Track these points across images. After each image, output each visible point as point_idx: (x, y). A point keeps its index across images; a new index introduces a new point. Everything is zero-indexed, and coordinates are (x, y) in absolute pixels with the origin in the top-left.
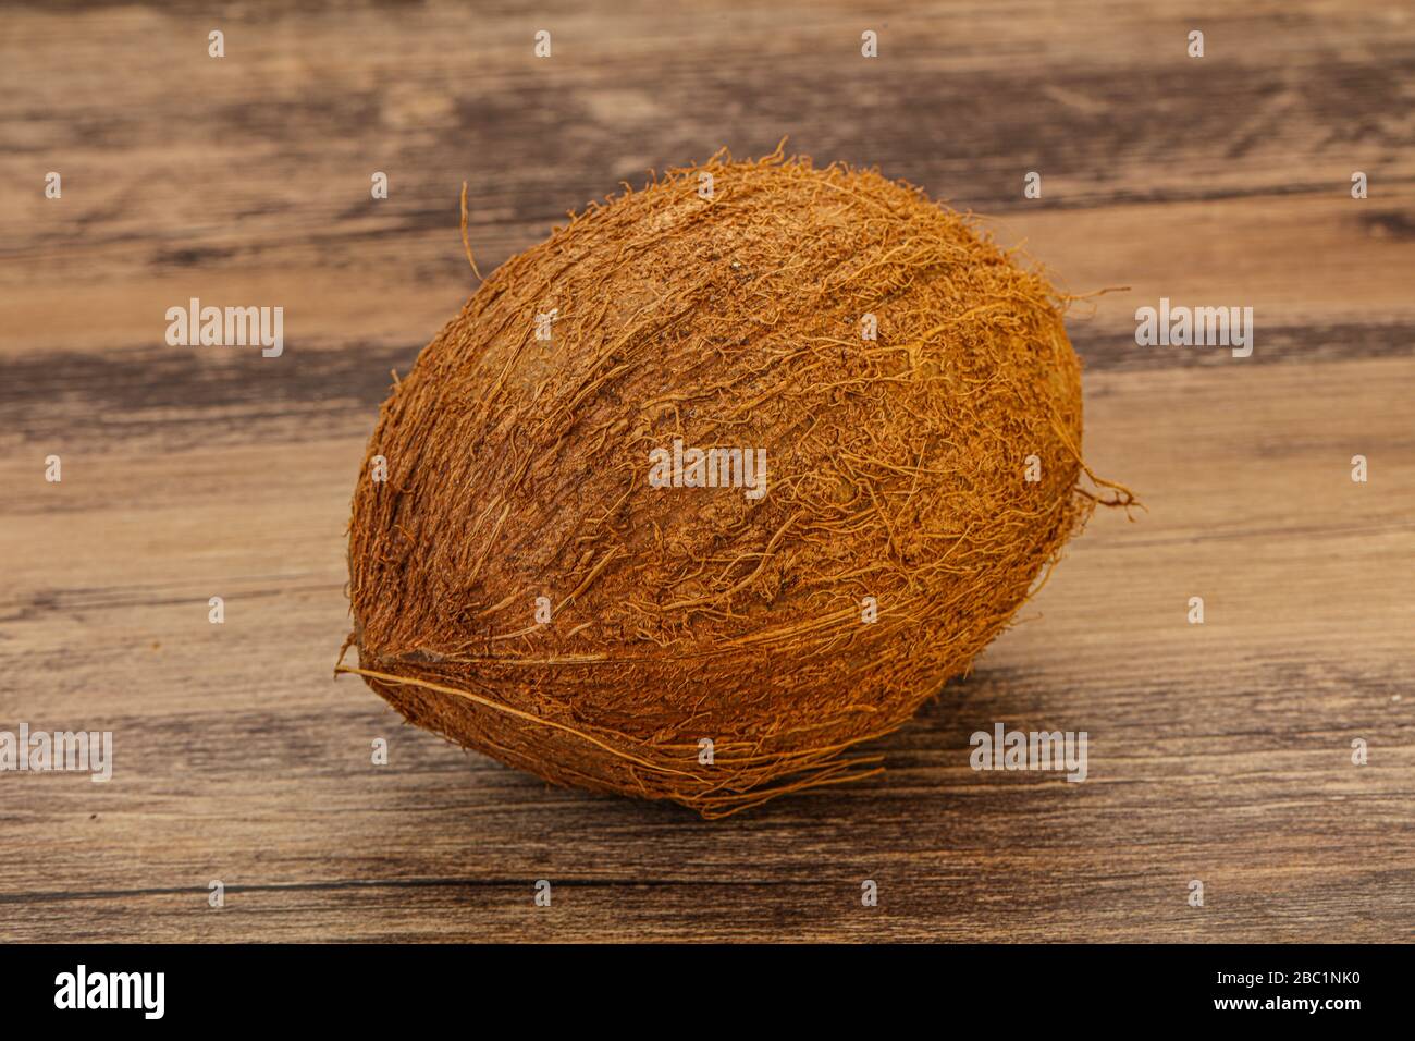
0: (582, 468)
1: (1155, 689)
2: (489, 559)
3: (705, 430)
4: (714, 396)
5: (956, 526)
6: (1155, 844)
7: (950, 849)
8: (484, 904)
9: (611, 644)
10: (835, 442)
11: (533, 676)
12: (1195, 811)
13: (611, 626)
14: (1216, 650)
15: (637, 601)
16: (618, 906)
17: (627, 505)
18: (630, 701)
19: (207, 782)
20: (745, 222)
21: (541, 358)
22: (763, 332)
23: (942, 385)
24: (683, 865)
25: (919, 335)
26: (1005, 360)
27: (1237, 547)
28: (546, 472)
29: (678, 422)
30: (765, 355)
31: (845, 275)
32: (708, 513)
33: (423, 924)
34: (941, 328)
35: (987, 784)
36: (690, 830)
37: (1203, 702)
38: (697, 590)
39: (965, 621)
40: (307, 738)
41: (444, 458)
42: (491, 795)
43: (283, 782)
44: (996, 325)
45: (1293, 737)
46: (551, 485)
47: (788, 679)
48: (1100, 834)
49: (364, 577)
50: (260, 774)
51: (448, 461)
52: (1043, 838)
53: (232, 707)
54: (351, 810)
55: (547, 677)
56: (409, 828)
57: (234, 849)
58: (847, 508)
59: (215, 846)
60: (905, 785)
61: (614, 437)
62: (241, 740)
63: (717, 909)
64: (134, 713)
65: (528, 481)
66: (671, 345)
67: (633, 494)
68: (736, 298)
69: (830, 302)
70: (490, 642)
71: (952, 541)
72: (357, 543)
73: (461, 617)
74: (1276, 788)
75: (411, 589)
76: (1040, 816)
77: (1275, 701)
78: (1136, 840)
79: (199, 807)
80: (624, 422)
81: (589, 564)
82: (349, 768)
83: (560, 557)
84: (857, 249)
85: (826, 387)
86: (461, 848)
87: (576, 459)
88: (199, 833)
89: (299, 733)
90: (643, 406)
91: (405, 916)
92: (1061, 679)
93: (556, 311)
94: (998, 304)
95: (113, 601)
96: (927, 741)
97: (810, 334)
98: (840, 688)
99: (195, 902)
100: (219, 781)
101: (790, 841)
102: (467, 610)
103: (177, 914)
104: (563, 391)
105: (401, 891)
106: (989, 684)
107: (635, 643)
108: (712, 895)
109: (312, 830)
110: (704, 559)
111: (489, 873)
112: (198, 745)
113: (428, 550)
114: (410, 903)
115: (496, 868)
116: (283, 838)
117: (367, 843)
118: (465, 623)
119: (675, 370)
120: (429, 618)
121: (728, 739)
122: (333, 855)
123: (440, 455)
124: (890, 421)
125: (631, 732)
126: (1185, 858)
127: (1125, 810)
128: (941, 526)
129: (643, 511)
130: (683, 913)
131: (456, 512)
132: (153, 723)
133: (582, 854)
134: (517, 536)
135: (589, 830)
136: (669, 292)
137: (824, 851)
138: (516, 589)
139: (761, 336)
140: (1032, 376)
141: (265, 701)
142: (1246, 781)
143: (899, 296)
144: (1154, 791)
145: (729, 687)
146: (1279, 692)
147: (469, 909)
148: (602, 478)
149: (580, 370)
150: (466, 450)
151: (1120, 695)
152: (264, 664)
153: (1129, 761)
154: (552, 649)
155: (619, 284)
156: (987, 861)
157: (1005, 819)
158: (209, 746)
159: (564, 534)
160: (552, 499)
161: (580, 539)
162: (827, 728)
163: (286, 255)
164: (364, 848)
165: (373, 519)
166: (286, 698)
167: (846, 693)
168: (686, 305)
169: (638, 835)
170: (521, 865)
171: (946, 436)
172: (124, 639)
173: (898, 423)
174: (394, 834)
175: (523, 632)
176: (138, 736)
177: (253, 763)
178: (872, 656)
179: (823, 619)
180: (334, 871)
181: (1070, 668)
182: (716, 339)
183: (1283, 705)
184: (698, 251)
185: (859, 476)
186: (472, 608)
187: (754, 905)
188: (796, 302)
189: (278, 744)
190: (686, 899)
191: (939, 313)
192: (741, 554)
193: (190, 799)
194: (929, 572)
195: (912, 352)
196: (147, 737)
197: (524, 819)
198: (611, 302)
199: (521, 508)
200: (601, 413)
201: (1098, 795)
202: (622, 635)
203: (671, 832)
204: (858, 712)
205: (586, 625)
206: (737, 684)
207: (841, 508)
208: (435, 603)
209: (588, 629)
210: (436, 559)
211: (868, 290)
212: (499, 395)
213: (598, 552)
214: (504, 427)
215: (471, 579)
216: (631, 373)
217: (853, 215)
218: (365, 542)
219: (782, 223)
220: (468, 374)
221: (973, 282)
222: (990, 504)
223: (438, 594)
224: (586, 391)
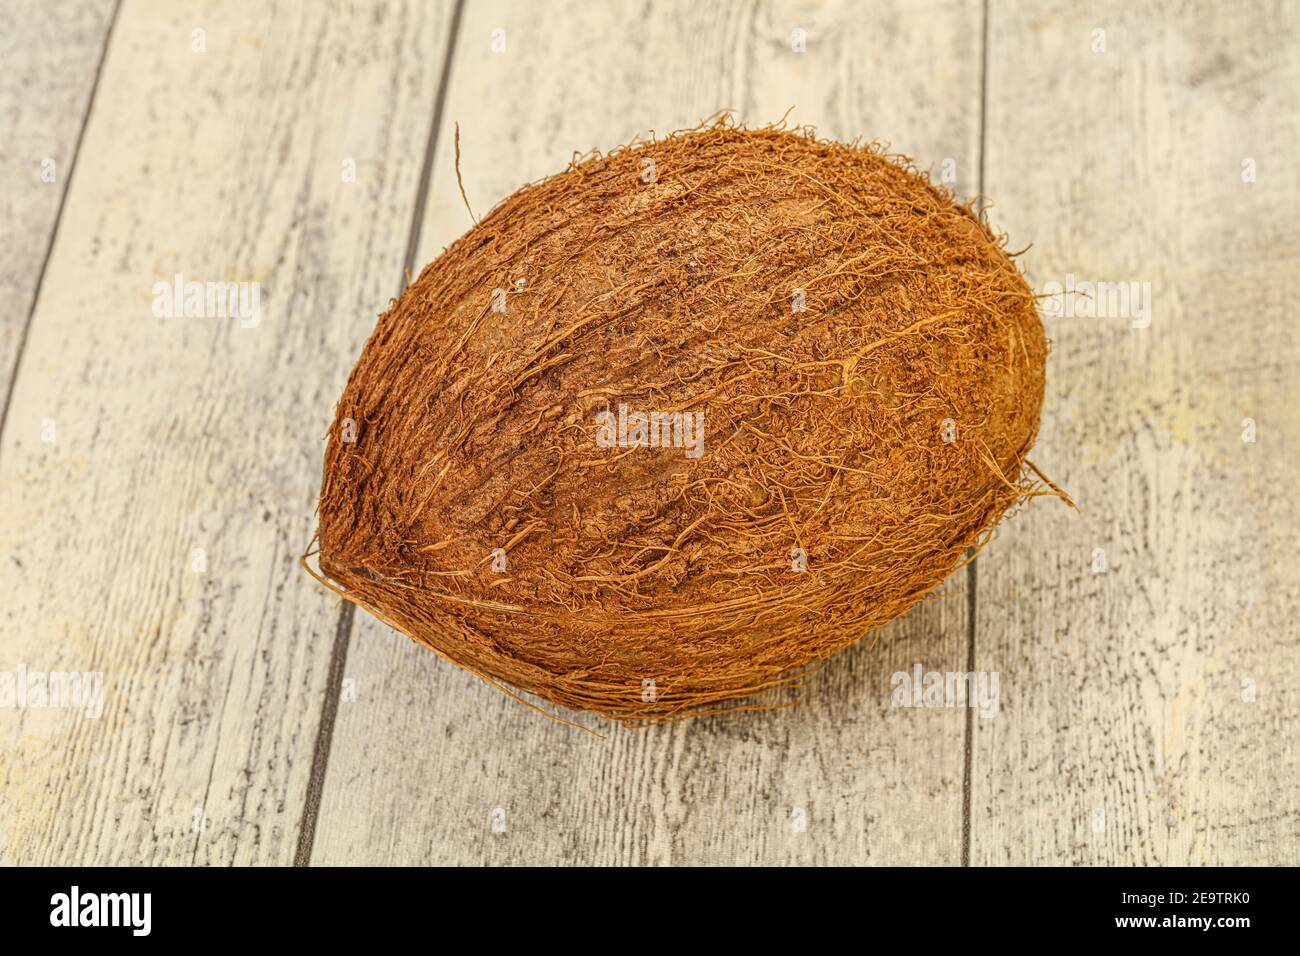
0: (516, 443)
4: (645, 396)
5: (867, 529)
9: (527, 601)
10: (754, 450)
11: (459, 610)
13: (528, 586)
15: (553, 569)
17: (552, 484)
18: (544, 645)
20: (715, 216)
21: (501, 327)
22: (703, 338)
23: (872, 399)
25: (857, 350)
26: (946, 370)
28: (485, 439)
30: (700, 361)
31: (795, 285)
32: (624, 503)
34: (881, 342)
38: (607, 569)
39: (873, 605)
41: (405, 401)
44: (943, 337)
46: (488, 453)
47: (692, 647)
49: (332, 484)
51: (409, 404)
55: (471, 614)
58: (759, 513)
61: (548, 420)
65: (469, 444)
68: (684, 300)
69: (774, 313)
70: (424, 575)
71: (861, 542)
72: (332, 449)
73: (402, 547)
75: (365, 510)
80: (559, 409)
83: (489, 518)
84: (815, 257)
85: (753, 398)
87: (513, 435)
90: (580, 395)
93: (523, 280)
94: (950, 313)
97: (748, 344)
98: (744, 655)
104: (511, 368)
107: (547, 604)
110: (616, 543)
118: (405, 556)
119: (614, 364)
120: (377, 540)
123: (404, 395)
124: (812, 434)
128: (852, 530)
129: (565, 491)
131: (408, 454)
134: (454, 490)
136: (625, 284)
138: (449, 536)
139: (700, 342)
140: (975, 383)
143: (846, 309)
145: (635, 647)
148: (533, 456)
149: (528, 351)
150: (423, 400)
154: (477, 593)
155: (584, 266)
159: (493, 499)
160: (487, 466)
161: (506, 508)
168: (636, 301)
171: (867, 449)
173: (820, 436)
175: (452, 574)
178: (775, 632)
179: (726, 603)
182: (656, 340)
184: (660, 245)
185: (773, 484)
186: (412, 543)
188: (741, 310)
191: (883, 327)
192: (651, 544)
194: (836, 568)
195: (847, 366)
198: (571, 285)
199: (462, 466)
200: (541, 394)
202: (536, 595)
205: (507, 580)
206: (642, 646)
207: (751, 512)
208: (382, 530)
209: (508, 583)
210: (388, 491)
211: (815, 302)
212: (459, 355)
213: (521, 521)
214: (457, 387)
215: (413, 518)
216: (573, 360)
217: (824, 214)
218: (338, 450)
219: (750, 221)
220: (441, 321)
221: (929, 290)
222: (906, 510)
223: (385, 523)
224: (530, 372)
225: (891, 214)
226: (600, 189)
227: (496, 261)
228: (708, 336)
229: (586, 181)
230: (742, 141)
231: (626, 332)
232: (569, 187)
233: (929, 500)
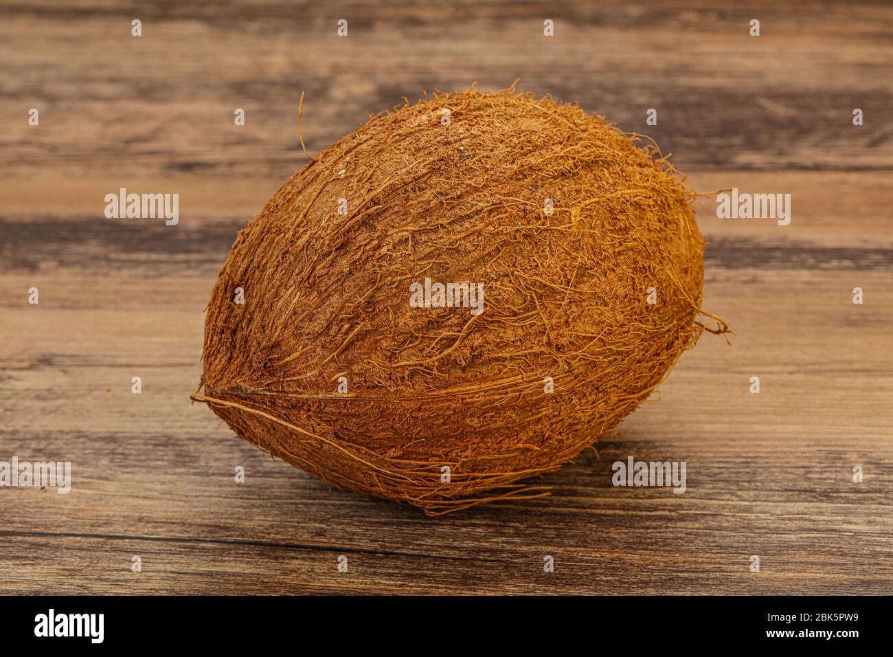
0: (346, 270)
1: (743, 460)
2: (285, 327)
3: (427, 251)
4: (435, 230)
5: (595, 329)
6: (721, 553)
7: (585, 547)
8: (276, 558)
9: (358, 387)
10: (514, 265)
11: (309, 406)
12: (752, 535)
13: (359, 375)
14: (789, 440)
15: (376, 360)
16: (362, 565)
17: (373, 296)
18: (371, 428)
19: (119, 473)
20: (474, 123)
21: (330, 200)
22: (473, 191)
23: (592, 236)
24: (410, 544)
25: (580, 202)
26: (640, 226)
27: (817, 378)
28: (323, 272)
29: (410, 243)
30: (472, 206)
31: (533, 160)
33: (234, 567)
34: (596, 199)
35: (619, 509)
36: (420, 523)
37: (773, 470)
38: (414, 355)
39: (601, 395)
40: (189, 452)
41: (264, 261)
42: (298, 493)
43: (168, 476)
44: (636, 203)
45: (827, 496)
46: (326, 280)
47: (476, 420)
48: (685, 544)
49: (212, 337)
50: (153, 470)
51: (266, 263)
52: (648, 545)
53: (147, 430)
54: (206, 496)
55: (318, 407)
56: (240, 509)
57: (126, 514)
58: (519, 309)
59: (115, 511)
60: (565, 506)
61: (368, 251)
62: (149, 450)
63: (425, 572)
64: (84, 429)
65: (312, 277)
66: (412, 195)
67: (378, 289)
68: (458, 168)
69: (520, 176)
70: (283, 382)
71: (592, 339)
72: (210, 316)
73: (266, 364)
74: (809, 525)
75: (238, 345)
76: (649, 531)
77: (821, 473)
78: (709, 550)
79: (111, 487)
80: (376, 242)
82: (211, 471)
83: (328, 327)
84: (545, 145)
85: (510, 229)
86: (270, 523)
87: (344, 264)
88: (106, 502)
89: (185, 448)
90: (389, 233)
91: (224, 561)
92: (683, 450)
93: (344, 171)
94: (640, 190)
95: (88, 363)
96: (587, 481)
97: (505, 195)
98: (512, 431)
99: (94, 543)
100: (127, 473)
101: (482, 534)
102: (270, 360)
103: (80, 549)
104: (340, 221)
105: (225, 546)
106: (635, 449)
107: (374, 387)
108: (425, 563)
109: (178, 506)
110: (421, 335)
111: (284, 540)
112: (120, 451)
114: (230, 554)
115: (289, 537)
116: (159, 509)
117: (211, 516)
118: (268, 369)
119: (412, 211)
120: (247, 364)
121: (437, 459)
122: (188, 521)
123: (262, 259)
124: (553, 256)
125: (373, 449)
126: (738, 563)
127: (706, 531)
128: (584, 328)
129: (383, 300)
130: (403, 572)
131: (268, 296)
132: (95, 436)
133: (347, 532)
134: (303, 312)
135: (355, 519)
136: (415, 163)
137: (503, 542)
138: (300, 348)
139: (471, 194)
140: (660, 239)
141: (168, 428)
142: (789, 519)
143: (569, 177)
144: (728, 521)
145: (436, 422)
146: (825, 467)
147: (266, 560)
148: (358, 277)
149: (351, 208)
150: (278, 256)
151: (719, 462)
152: (173, 406)
153: (716, 502)
154: (322, 388)
155: (385, 156)
156: (609, 556)
157: (626, 531)
158: (126, 452)
159: (332, 313)
160: (326, 290)
161: (341, 317)
162: (507, 459)
163: (249, 169)
164: (208, 519)
165: (221, 301)
166: (182, 427)
167: (517, 435)
168: (425, 171)
169: (385, 524)
170: (306, 536)
171: (591, 269)
172: (89, 385)
173: (559, 257)
174: (230, 512)
175: (303, 376)
176: (84, 443)
177: (152, 464)
178: (535, 411)
179: (499, 382)
180: (186, 531)
181: (690, 444)
182: (441, 194)
183: (825, 476)
184: (439, 139)
185: (529, 289)
186: (273, 359)
187: (450, 571)
188: (498, 174)
189: (170, 454)
190: (407, 564)
191: (596, 190)
192: (445, 333)
193: (106, 482)
194: (574, 357)
195: (573, 212)
196: (89, 444)
197: (314, 509)
198: (378, 167)
199: (307, 295)
200: (362, 237)
201: (691, 521)
202: (365, 381)
203: (408, 524)
204: (528, 450)
205: (343, 373)
206: (442, 421)
207: (515, 309)
208: (251, 355)
209: (344, 376)
210: (254, 327)
211: (548, 171)
212: (301, 223)
213: (352, 325)
214: (301, 242)
215: (273, 340)
216: (384, 211)
217: (548, 126)
218: (215, 316)
219: (498, 125)
220: (286, 210)
221: (624, 174)
222: (620, 317)
223: (253, 349)
224: (354, 221)
228: (476, 189)
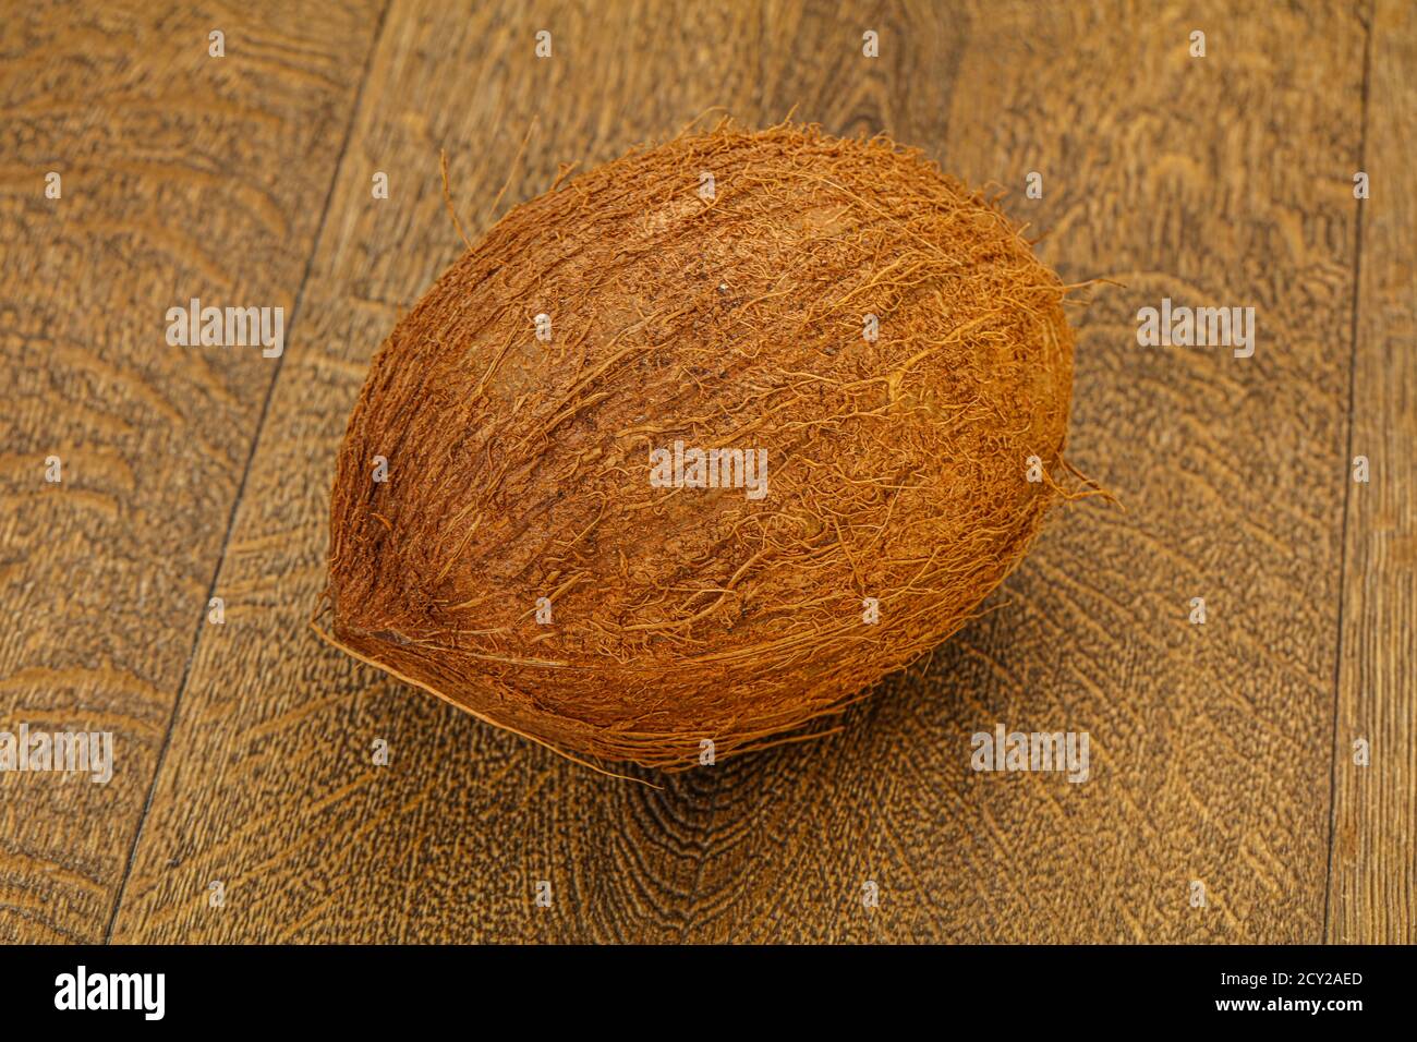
0: (553, 491)
4: (688, 431)
5: (923, 551)
9: (572, 655)
10: (805, 480)
11: (497, 669)
13: (573, 640)
15: (600, 620)
17: (595, 532)
18: (589, 699)
20: (739, 232)
21: (523, 367)
22: (743, 365)
23: (919, 415)
25: (901, 365)
26: (988, 377)
28: (519, 488)
30: (743, 390)
31: (832, 301)
32: (673, 546)
34: (923, 354)
38: (658, 616)
41: (423, 451)
44: (982, 341)
46: (522, 503)
47: (745, 688)
49: (342, 544)
51: (427, 455)
55: (510, 672)
58: (815, 545)
61: (587, 464)
65: (501, 495)
68: (720, 326)
69: (813, 333)
70: (457, 635)
71: (917, 565)
72: (338, 506)
73: (430, 607)
75: (385, 570)
80: (598, 451)
81: (555, 583)
83: (528, 571)
84: (848, 268)
85: (801, 425)
87: (549, 481)
90: (619, 435)
94: (989, 315)
97: (791, 368)
98: (797, 690)
102: (436, 603)
104: (541, 412)
107: (595, 656)
110: (667, 588)
113: (403, 537)
118: (432, 615)
119: (652, 400)
120: (401, 601)
121: (685, 728)
123: (421, 446)
124: (863, 457)
128: (907, 553)
129: (610, 538)
131: (431, 508)
134: (487, 544)
136: (655, 313)
138: (484, 593)
139: (741, 369)
140: (1017, 386)
143: (886, 320)
145: (686, 693)
148: (572, 503)
149: (558, 392)
150: (445, 450)
154: (516, 651)
155: (608, 298)
159: (532, 551)
160: (523, 517)
161: (547, 559)
165: (354, 486)
167: (804, 693)
168: (669, 330)
171: (919, 467)
173: (871, 458)
175: (488, 632)
178: (829, 665)
179: (782, 641)
182: (695, 371)
184: (687, 268)
185: (827, 513)
186: (442, 602)
188: (780, 332)
191: (924, 337)
192: (704, 587)
194: (891, 594)
195: (892, 383)
198: (596, 318)
199: (493, 520)
200: (577, 436)
202: (582, 649)
205: (549, 635)
206: (694, 692)
207: (806, 544)
208: (407, 590)
209: (551, 639)
210: (411, 547)
211: (854, 317)
212: (479, 399)
213: (564, 572)
214: (483, 434)
215: (441, 575)
216: (608, 399)
217: (850, 221)
218: (345, 508)
219: (776, 235)
220: (454, 363)
221: (964, 293)
222: (959, 527)
223: (410, 582)
224: (564, 415)
225: (916, 215)
226: (610, 211)
227: (507, 296)
228: (749, 363)
229: (591, 201)
230: (748, 147)
231: (662, 365)
232: (573, 209)
233: (981, 514)
